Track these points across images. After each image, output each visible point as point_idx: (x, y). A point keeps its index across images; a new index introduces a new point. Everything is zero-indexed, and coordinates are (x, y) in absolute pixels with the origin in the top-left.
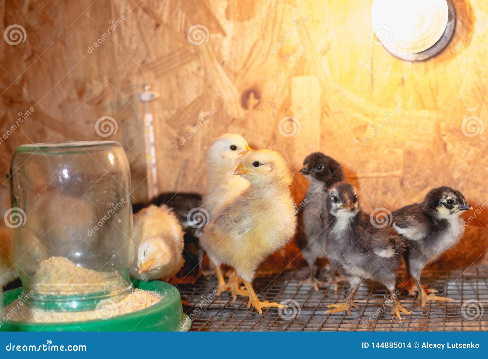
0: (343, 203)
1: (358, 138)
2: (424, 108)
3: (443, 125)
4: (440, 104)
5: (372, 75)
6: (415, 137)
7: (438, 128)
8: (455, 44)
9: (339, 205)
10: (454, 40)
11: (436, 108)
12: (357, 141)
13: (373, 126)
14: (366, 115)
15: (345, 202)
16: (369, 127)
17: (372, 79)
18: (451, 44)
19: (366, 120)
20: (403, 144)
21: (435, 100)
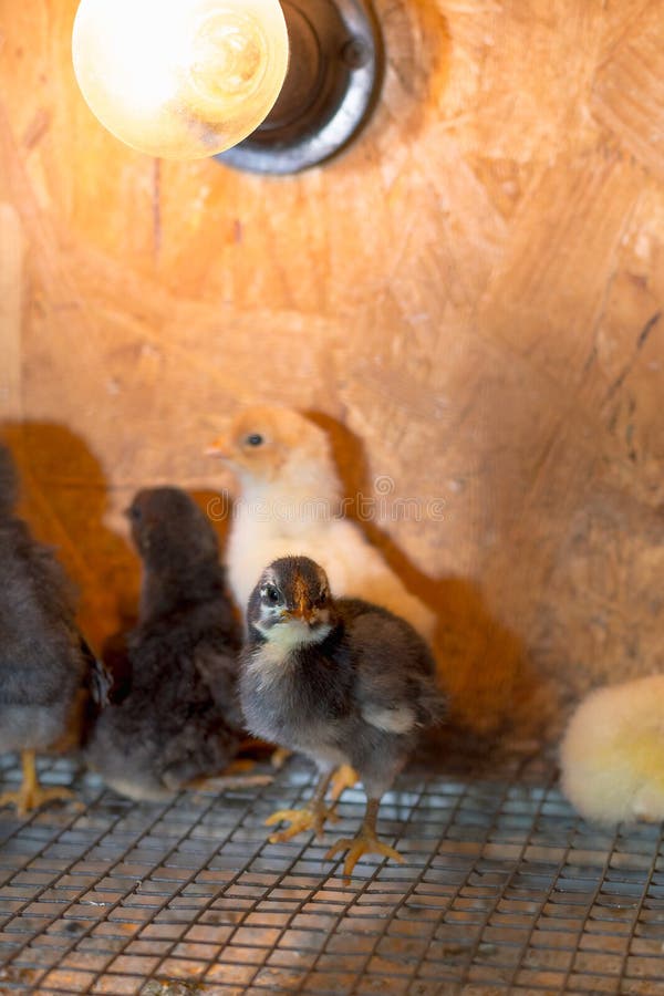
0: (288, 606)
1: (117, 380)
2: (290, 305)
3: (340, 355)
4: (333, 298)
5: (157, 209)
6: (265, 385)
7: (327, 364)
8: (377, 134)
9: (279, 610)
10: (377, 120)
11: (322, 308)
12: (113, 389)
13: (157, 348)
14: (140, 318)
15: (292, 604)
16: (147, 351)
17: (158, 221)
18: (367, 132)
19: (138, 330)
20: (234, 404)
21: (321, 286)
